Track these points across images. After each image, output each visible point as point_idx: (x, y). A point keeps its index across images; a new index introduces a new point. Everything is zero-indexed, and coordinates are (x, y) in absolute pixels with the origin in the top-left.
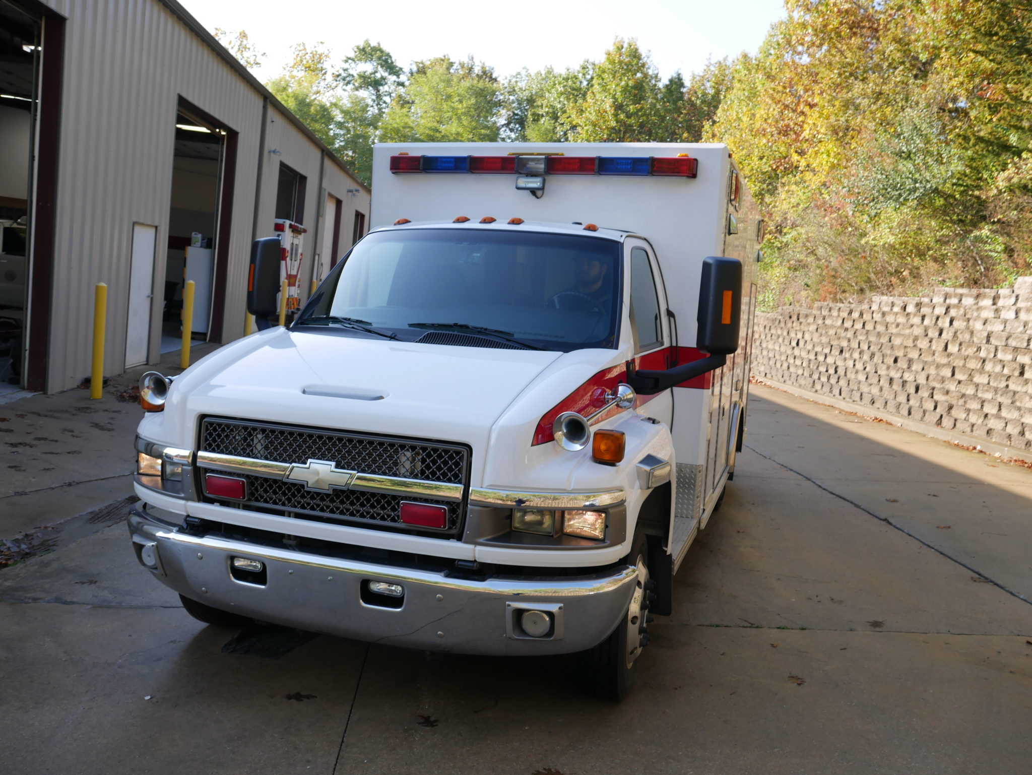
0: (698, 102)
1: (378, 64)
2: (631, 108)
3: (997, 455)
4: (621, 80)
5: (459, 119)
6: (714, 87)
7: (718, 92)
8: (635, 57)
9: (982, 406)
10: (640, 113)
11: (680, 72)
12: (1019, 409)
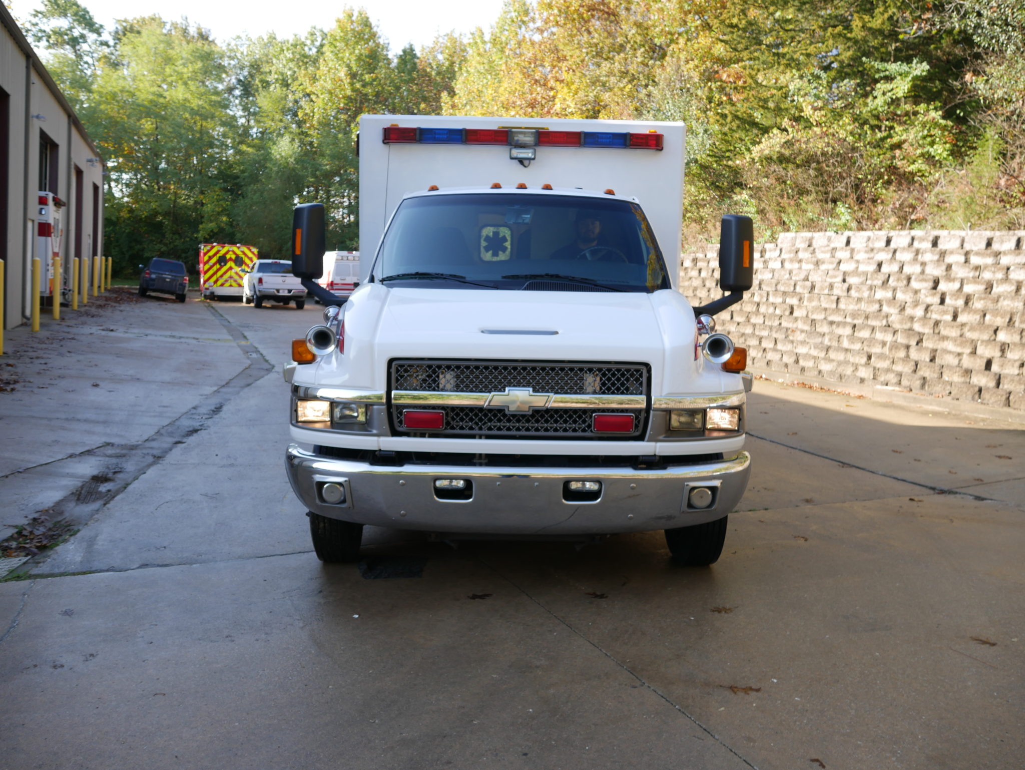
0: (433, 73)
1: (74, 20)
2: (367, 77)
3: (780, 380)
4: (354, 48)
5: (185, 84)
6: (448, 59)
7: (452, 64)
8: (366, 26)
9: (760, 342)
10: (375, 83)
11: (412, 43)
12: (792, 342)
